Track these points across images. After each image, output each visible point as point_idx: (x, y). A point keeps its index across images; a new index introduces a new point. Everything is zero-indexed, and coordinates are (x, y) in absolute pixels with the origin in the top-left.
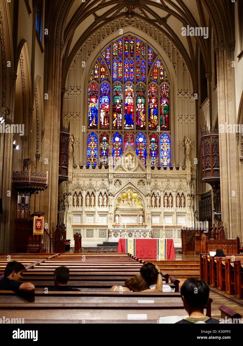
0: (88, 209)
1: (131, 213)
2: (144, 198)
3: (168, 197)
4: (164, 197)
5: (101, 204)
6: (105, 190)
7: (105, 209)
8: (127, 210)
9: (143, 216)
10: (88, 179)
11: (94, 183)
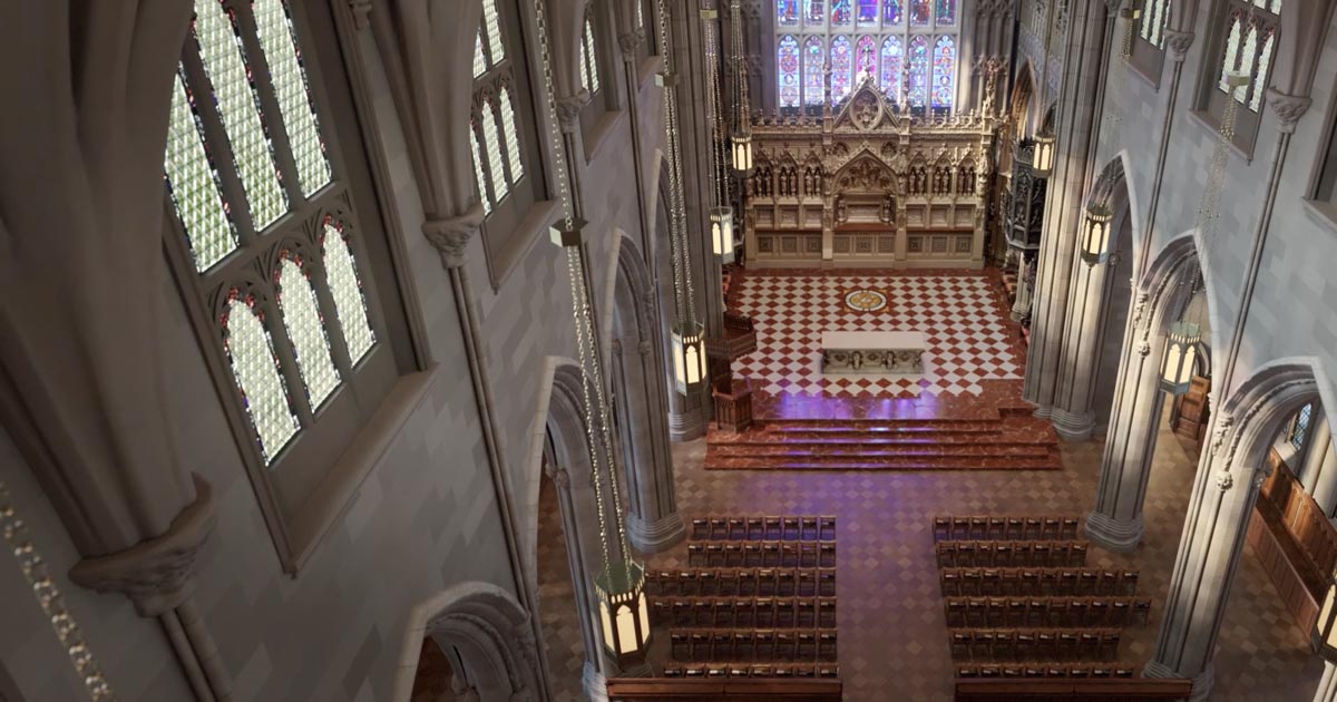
0: (783, 201)
1: (867, 203)
2: (894, 178)
3: (941, 175)
4: (934, 176)
5: (809, 189)
6: (818, 165)
7: (817, 201)
8: (860, 198)
9: (890, 209)
10: (781, 144)
11: (793, 152)
